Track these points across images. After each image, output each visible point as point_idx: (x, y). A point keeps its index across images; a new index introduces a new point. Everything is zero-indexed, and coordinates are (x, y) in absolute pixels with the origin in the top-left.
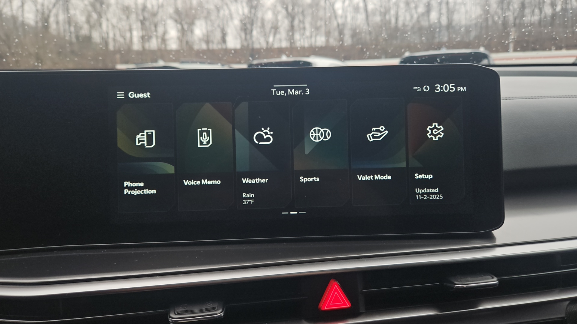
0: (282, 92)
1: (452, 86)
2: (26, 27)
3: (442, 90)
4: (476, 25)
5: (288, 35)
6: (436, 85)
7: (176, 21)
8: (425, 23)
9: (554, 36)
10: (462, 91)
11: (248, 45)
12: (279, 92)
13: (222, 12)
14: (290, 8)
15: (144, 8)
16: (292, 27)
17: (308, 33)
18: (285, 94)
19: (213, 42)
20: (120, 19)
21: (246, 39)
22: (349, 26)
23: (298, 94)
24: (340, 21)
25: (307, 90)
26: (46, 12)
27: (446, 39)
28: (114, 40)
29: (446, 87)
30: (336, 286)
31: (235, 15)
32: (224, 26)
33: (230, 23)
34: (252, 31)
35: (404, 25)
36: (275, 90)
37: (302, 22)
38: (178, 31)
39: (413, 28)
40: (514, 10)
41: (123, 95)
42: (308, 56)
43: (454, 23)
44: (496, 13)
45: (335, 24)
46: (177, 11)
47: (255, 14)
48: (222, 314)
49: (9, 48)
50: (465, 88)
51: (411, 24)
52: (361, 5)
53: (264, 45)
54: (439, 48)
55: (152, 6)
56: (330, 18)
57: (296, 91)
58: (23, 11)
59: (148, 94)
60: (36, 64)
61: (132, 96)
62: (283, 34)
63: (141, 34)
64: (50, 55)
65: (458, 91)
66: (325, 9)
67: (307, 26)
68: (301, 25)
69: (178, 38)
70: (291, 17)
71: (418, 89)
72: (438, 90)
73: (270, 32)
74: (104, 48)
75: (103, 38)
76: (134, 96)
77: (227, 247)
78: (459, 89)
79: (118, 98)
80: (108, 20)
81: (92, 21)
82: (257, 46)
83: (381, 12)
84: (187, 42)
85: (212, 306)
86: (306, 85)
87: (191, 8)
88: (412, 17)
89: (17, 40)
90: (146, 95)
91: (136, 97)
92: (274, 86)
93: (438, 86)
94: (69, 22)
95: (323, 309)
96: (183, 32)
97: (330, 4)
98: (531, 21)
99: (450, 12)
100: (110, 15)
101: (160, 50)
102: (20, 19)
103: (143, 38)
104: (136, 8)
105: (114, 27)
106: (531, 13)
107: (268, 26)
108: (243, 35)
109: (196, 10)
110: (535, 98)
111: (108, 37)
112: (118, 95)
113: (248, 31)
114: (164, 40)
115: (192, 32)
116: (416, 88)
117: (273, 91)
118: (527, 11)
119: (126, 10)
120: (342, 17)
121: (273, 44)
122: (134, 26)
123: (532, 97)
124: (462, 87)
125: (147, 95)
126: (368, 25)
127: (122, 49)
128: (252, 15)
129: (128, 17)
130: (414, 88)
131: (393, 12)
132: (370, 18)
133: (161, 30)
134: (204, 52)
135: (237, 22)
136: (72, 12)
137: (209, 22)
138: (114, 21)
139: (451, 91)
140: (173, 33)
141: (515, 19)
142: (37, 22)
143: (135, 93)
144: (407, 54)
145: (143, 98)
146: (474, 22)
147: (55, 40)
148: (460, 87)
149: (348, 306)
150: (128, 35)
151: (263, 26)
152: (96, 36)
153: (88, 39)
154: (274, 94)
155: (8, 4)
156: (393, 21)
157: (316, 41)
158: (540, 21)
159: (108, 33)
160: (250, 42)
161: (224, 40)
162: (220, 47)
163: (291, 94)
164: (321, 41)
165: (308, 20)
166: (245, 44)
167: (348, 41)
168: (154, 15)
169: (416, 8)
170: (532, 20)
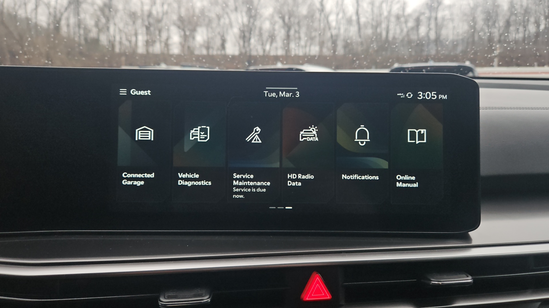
0: (274, 94)
1: (434, 94)
2: (39, 28)
3: (424, 98)
4: (463, 40)
5: (284, 44)
6: (419, 93)
7: (179, 27)
8: (414, 37)
9: (534, 52)
10: (443, 98)
11: (246, 52)
12: (271, 94)
13: (222, 21)
14: (287, 18)
15: (150, 15)
16: (288, 37)
17: (302, 43)
18: (277, 96)
19: (213, 48)
20: (127, 24)
21: (244, 46)
22: (342, 37)
23: (288, 96)
24: (334, 32)
25: (297, 93)
26: (58, 15)
27: (433, 52)
28: (121, 43)
29: (428, 94)
30: (318, 278)
31: (234, 24)
32: (224, 33)
33: (230, 31)
34: (250, 39)
35: (394, 38)
36: (268, 92)
37: (297, 32)
38: (181, 36)
39: (402, 41)
40: (500, 27)
41: (126, 92)
42: (302, 64)
43: (442, 38)
44: (482, 30)
45: (328, 35)
46: (181, 19)
47: (253, 24)
48: (209, 300)
49: (23, 46)
50: (446, 96)
51: (401, 38)
52: (354, 18)
53: (261, 53)
54: (427, 61)
55: (158, 13)
56: (324, 29)
57: (286, 94)
58: (36, 14)
59: (149, 91)
60: (47, 62)
61: (133, 93)
62: (279, 42)
63: (145, 38)
64: (60, 54)
65: (439, 98)
66: (320, 20)
67: (303, 35)
68: (297, 35)
69: (181, 43)
70: (288, 27)
71: (402, 95)
72: (420, 97)
73: (267, 40)
74: (110, 49)
75: (110, 41)
76: (136, 93)
77: (217, 238)
78: (441, 96)
79: (121, 94)
80: (115, 24)
81: (101, 25)
82: (254, 53)
83: (372, 25)
84: (189, 47)
85: (200, 292)
86: (297, 88)
87: (193, 16)
88: (402, 31)
89: (29, 39)
90: (146, 92)
91: (137, 94)
92: (267, 88)
93: (420, 94)
94: (79, 24)
95: (306, 300)
96: (185, 38)
97: (325, 16)
98: (515, 38)
99: (439, 27)
100: (117, 20)
101: (163, 54)
102: (34, 21)
103: (147, 42)
104: (143, 14)
105: (120, 31)
106: (516, 31)
107: (265, 35)
108: (241, 43)
109: (198, 17)
110: (514, 108)
111: (115, 40)
112: (121, 92)
113: (246, 39)
114: (167, 45)
115: (194, 38)
116: (400, 94)
117: (265, 93)
118: (512, 28)
119: (133, 16)
120: (335, 28)
121: (269, 52)
122: (140, 31)
123: (511, 107)
124: (443, 95)
125: (148, 93)
126: (360, 36)
127: (127, 51)
128: (251, 24)
129: (134, 23)
130: (398, 94)
131: (384, 26)
132: (362, 31)
133: (164, 35)
134: (204, 57)
135: (236, 30)
136: (82, 16)
137: (210, 30)
138: (121, 25)
139: (432, 98)
140: (176, 38)
141: (500, 36)
142: (49, 25)
143: (136, 90)
144: (396, 65)
145: (144, 95)
146: (461, 37)
147: (65, 40)
148: (441, 95)
149: (329, 298)
150: (133, 39)
151: (261, 35)
152: (104, 39)
153: (96, 41)
154: (266, 96)
155: (23, 6)
156: (384, 34)
157: (310, 50)
158: (524, 39)
159: (114, 37)
160: (248, 50)
161: (223, 46)
162: (219, 53)
163: (282, 96)
164: (314, 50)
165: (303, 30)
166: (243, 51)
167: (340, 51)
168: (159, 21)
169: (406, 22)
170: (517, 37)
